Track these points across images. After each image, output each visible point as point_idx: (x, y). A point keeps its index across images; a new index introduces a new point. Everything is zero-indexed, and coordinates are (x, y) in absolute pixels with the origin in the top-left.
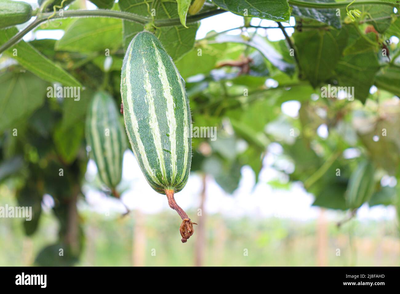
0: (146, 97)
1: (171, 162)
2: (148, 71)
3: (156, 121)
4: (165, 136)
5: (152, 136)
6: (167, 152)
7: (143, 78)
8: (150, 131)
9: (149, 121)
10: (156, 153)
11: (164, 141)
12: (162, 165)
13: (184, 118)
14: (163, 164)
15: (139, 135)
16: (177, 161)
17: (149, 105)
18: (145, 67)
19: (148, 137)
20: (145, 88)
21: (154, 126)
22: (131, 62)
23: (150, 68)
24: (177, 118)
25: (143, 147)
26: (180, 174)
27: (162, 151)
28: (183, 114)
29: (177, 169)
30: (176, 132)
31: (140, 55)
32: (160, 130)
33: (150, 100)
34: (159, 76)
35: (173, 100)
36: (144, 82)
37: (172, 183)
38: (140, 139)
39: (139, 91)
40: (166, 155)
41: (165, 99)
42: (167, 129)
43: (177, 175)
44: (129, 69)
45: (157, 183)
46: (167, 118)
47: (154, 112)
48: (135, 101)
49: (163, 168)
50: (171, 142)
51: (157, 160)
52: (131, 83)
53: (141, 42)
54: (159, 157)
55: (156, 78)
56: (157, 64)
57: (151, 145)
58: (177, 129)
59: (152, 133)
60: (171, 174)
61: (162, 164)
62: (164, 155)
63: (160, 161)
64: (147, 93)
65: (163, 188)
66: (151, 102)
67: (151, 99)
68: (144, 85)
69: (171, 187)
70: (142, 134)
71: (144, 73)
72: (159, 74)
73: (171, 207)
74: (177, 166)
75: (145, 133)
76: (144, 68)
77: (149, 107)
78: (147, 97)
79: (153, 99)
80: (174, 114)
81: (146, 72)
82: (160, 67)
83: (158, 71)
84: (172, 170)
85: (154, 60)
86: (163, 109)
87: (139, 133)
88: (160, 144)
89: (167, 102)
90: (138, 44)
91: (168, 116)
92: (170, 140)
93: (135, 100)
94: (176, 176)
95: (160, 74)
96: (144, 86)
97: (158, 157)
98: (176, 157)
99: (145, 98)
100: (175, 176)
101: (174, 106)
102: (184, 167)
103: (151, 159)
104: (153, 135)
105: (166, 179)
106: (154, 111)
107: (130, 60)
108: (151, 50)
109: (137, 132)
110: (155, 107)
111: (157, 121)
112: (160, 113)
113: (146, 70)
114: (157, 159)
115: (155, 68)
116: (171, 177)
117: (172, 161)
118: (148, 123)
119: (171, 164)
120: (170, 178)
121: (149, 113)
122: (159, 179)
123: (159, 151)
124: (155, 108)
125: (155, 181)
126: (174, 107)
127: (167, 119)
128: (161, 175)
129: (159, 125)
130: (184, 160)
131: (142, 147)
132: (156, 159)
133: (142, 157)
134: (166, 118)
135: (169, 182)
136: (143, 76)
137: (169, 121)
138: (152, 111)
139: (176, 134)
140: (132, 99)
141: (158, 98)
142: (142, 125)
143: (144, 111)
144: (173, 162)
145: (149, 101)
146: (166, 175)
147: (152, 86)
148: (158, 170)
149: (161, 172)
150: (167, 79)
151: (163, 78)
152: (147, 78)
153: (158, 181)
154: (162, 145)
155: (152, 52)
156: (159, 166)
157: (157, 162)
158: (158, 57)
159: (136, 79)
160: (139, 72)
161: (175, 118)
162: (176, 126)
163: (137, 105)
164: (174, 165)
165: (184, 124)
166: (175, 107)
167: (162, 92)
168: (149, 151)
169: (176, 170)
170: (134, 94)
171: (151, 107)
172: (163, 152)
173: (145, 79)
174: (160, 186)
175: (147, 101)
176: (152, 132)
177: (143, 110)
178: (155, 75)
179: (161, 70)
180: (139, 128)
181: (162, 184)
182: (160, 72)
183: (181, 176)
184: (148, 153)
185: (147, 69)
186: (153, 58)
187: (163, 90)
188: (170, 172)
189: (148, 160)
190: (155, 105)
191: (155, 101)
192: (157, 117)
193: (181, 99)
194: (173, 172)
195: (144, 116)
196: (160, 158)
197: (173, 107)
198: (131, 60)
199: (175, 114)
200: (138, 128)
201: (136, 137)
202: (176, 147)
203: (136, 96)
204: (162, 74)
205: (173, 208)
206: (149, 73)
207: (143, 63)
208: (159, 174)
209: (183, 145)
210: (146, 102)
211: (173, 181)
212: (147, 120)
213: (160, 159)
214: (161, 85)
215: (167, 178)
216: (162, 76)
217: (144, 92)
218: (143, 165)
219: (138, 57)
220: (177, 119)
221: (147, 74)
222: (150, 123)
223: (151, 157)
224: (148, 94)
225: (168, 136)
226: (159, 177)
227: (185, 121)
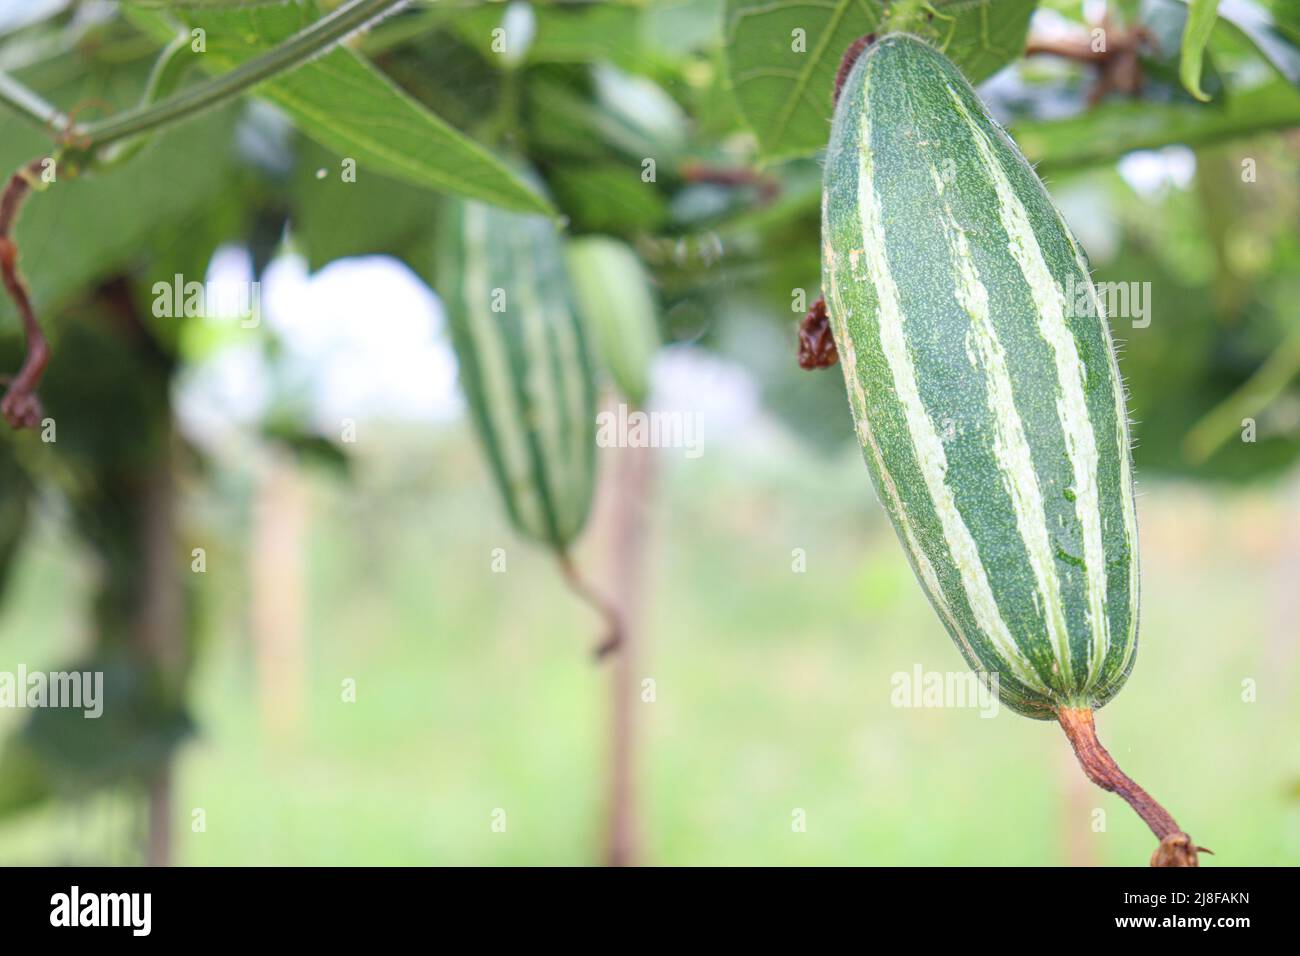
0: (972, 341)
1: (1087, 602)
2: (961, 229)
3: (1020, 441)
4: (1059, 502)
5: (1010, 502)
6: (1069, 561)
7: (948, 258)
8: (1001, 482)
9: (991, 442)
10: (1029, 570)
11: (1055, 522)
12: (1056, 619)
13: (1117, 419)
14: (1059, 612)
15: (951, 495)
16: (1108, 597)
17: (989, 376)
18: (948, 209)
19: (992, 504)
20: (961, 303)
21: (1014, 458)
22: (877, 184)
23: (966, 214)
24: (1098, 422)
25: (972, 545)
26: (1118, 649)
27: (1052, 564)
28: (1113, 402)
29: (1108, 628)
30: (1097, 480)
31: (913, 151)
32: (1041, 477)
33: (989, 351)
34: (1013, 247)
35: (1075, 348)
36: (953, 275)
37: (1090, 685)
38: (958, 513)
39: (937, 312)
40: (1069, 576)
41: (1046, 346)
42: (1066, 471)
43: (1112, 652)
44: (877, 215)
45: (1030, 684)
46: (1064, 425)
47: (1012, 404)
48: (922, 359)
49: (1056, 629)
50: (1083, 523)
51: (1035, 600)
52: (896, 278)
53: (902, 89)
54: (1043, 588)
55: (1001, 257)
56: (995, 195)
57: (1006, 538)
58: (1098, 469)
59: (1008, 492)
60: (1089, 650)
61: (1054, 611)
62: (1062, 576)
63: (1048, 604)
64: (972, 322)
65: (1051, 701)
66: (996, 362)
67: (995, 351)
68: (957, 289)
69: (1082, 698)
70: (965, 492)
71: (946, 236)
72: (1008, 241)
73: (1097, 781)
74: (1108, 620)
75: (977, 489)
76: (945, 214)
77: (989, 383)
78: (978, 339)
79: (1002, 352)
80: (1084, 409)
81: (956, 231)
82: (1007, 208)
83: (1004, 224)
84: (1091, 633)
85: (978, 177)
86: (1044, 390)
87: (948, 487)
88: (1044, 533)
89: (1058, 359)
90: (893, 102)
91: (1066, 420)
92: (1079, 516)
93: (922, 351)
94: (1107, 655)
95: (1014, 238)
96: (958, 294)
97: (1036, 585)
98: (1105, 582)
99: (968, 346)
100: (1104, 657)
101: (1081, 376)
102: (1132, 617)
103: (1008, 595)
104: (1015, 498)
105: (1070, 671)
106: (1011, 399)
107: (871, 171)
108: (954, 130)
109: (942, 483)
110: (1013, 383)
111: (1024, 441)
112: (1035, 409)
113: (955, 224)
114: (1034, 594)
115: (988, 212)
116: (1089, 664)
117: (1092, 600)
118: (990, 447)
119: (1090, 612)
120: (1085, 666)
121: (991, 407)
122: (1041, 672)
123: (1042, 564)
124: (1014, 388)
125: (1023, 679)
126: (1082, 380)
127: (1062, 432)
128: (1052, 656)
129: (1034, 458)
130: (1128, 589)
131: (965, 545)
132: (1030, 592)
133: (967, 581)
134: (1060, 426)
135: (1079, 681)
136: (947, 249)
137: (1072, 441)
138: (1001, 396)
139: (1096, 491)
140: (907, 346)
141: (1022, 344)
142: (963, 454)
143: (967, 399)
144: (1095, 603)
145: (986, 357)
146: (1069, 655)
147: (990, 293)
148: (1039, 635)
149: (1049, 645)
150: (1042, 261)
151: (1025, 256)
152: (966, 260)
153: (1037, 677)
154: (1050, 536)
155: (963, 138)
156: (1042, 621)
157: (1033, 605)
158: (988, 160)
159: (918, 261)
160: (925, 234)
161: (1090, 424)
162: (1097, 457)
163: (937, 374)
164: (1097, 616)
165: (1119, 443)
166: (1085, 379)
167: (1032, 317)
168: (999, 559)
169: (1106, 635)
170: (913, 326)
171: (994, 383)
172: (1057, 564)
173: (956, 264)
174: (1040, 695)
175: (978, 357)
176: (1007, 487)
177: (963, 393)
178: (992, 243)
179: (1014, 218)
180: (950, 465)
181: (1050, 687)
182: (1010, 231)
183: (1123, 653)
184: (993, 570)
185: (959, 220)
186: (972, 169)
187: (1035, 308)
188: (1086, 642)
189: (996, 597)
190: (1011, 374)
191: (1009, 356)
192: (1024, 424)
193: (1100, 340)
194: (1095, 643)
195: (967, 419)
196: (1048, 589)
197: (1078, 379)
198: (878, 172)
199: (1090, 407)
200: (946, 466)
201: (936, 500)
202: (1103, 541)
203: (928, 335)
204: (1021, 240)
205: (1110, 787)
206: (968, 235)
207: (934, 189)
208: (1041, 651)
209: (1122, 531)
210: (973, 361)
211: (1093, 677)
212: (983, 435)
213: (1045, 595)
214: (1026, 288)
215: (1074, 666)
216: (1022, 248)
217: (961, 318)
218: (971, 612)
219: (906, 161)
220: (1097, 428)
221: (963, 241)
222: (997, 447)
223: (1009, 586)
224: (979, 326)
225: (1071, 499)
226: (1043, 664)
227: (1121, 431)
